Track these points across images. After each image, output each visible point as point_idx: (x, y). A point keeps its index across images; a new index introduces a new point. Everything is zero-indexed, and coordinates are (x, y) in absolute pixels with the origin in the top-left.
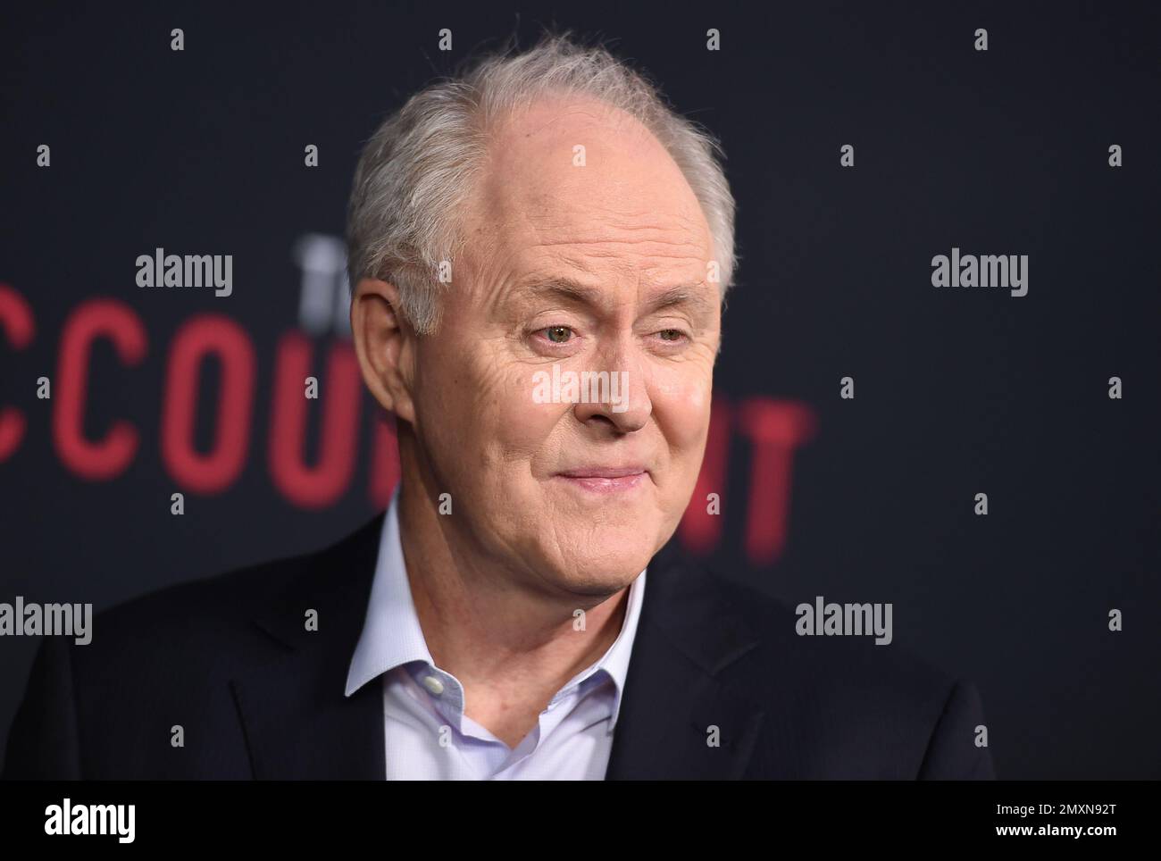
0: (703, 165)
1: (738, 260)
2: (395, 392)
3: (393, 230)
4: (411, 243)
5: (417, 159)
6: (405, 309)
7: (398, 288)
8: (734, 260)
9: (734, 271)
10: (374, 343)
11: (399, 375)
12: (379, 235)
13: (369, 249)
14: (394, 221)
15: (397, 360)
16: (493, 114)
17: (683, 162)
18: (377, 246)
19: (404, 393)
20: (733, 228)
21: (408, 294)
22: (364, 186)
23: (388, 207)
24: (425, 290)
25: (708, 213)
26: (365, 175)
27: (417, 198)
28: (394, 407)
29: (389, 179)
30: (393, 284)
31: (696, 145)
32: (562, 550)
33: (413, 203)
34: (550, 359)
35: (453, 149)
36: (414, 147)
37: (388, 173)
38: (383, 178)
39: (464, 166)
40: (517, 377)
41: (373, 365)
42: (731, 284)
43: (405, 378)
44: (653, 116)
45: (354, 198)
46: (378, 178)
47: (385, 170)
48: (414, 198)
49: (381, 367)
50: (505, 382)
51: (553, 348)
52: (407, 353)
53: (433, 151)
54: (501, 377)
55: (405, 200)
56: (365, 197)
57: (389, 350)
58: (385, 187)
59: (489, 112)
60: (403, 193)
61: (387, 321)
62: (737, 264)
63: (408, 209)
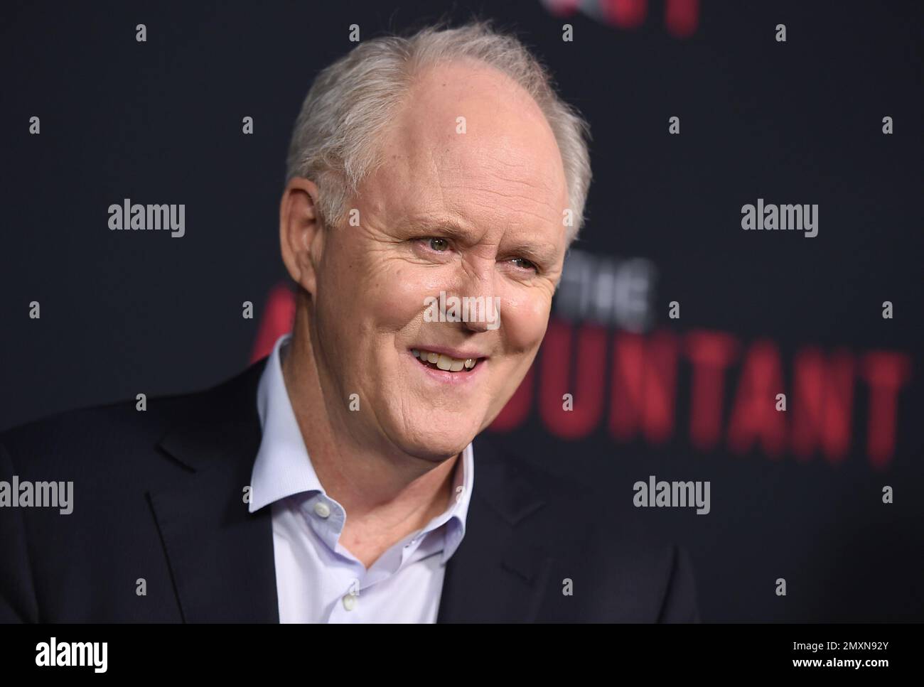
0: (573, 140)
1: (585, 221)
2: (303, 267)
3: (326, 141)
4: (338, 154)
5: (355, 88)
6: (321, 204)
7: (320, 187)
8: (582, 220)
9: (580, 229)
10: (294, 227)
11: (309, 255)
12: (315, 144)
13: (306, 152)
14: (329, 135)
15: (310, 244)
16: (420, 65)
17: (558, 134)
18: (312, 152)
19: (311, 270)
20: (586, 196)
21: (326, 194)
22: (311, 106)
23: (326, 123)
24: (341, 193)
25: (569, 178)
26: (313, 98)
27: (350, 119)
28: (301, 279)
29: (330, 101)
30: (317, 183)
31: (570, 124)
32: (405, 419)
33: (346, 122)
34: (426, 262)
35: (384, 84)
36: (355, 79)
37: (331, 98)
38: (326, 100)
39: (390, 98)
40: (399, 269)
41: (290, 244)
42: (576, 239)
43: (314, 257)
44: (541, 93)
45: (302, 115)
46: (323, 100)
47: (329, 94)
48: (348, 118)
49: (297, 248)
50: (387, 271)
51: (430, 253)
52: (319, 239)
53: (370, 83)
54: (386, 267)
55: (340, 119)
56: (309, 114)
57: (305, 236)
58: (326, 107)
59: (418, 63)
60: (339, 114)
61: (308, 212)
62: (584, 224)
63: (341, 127)
